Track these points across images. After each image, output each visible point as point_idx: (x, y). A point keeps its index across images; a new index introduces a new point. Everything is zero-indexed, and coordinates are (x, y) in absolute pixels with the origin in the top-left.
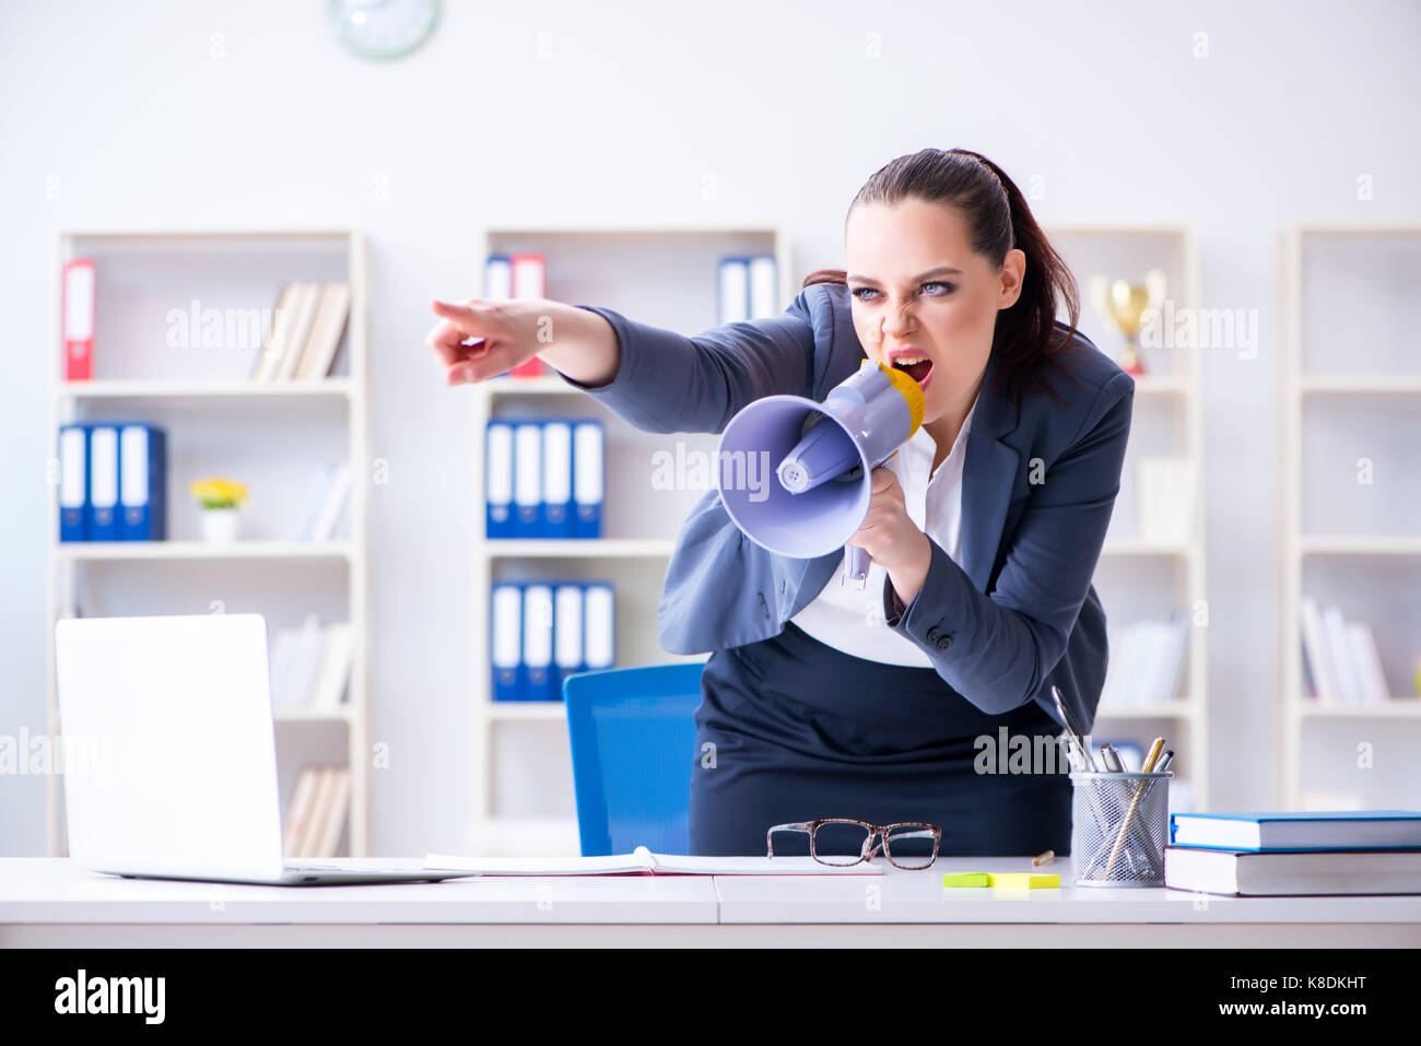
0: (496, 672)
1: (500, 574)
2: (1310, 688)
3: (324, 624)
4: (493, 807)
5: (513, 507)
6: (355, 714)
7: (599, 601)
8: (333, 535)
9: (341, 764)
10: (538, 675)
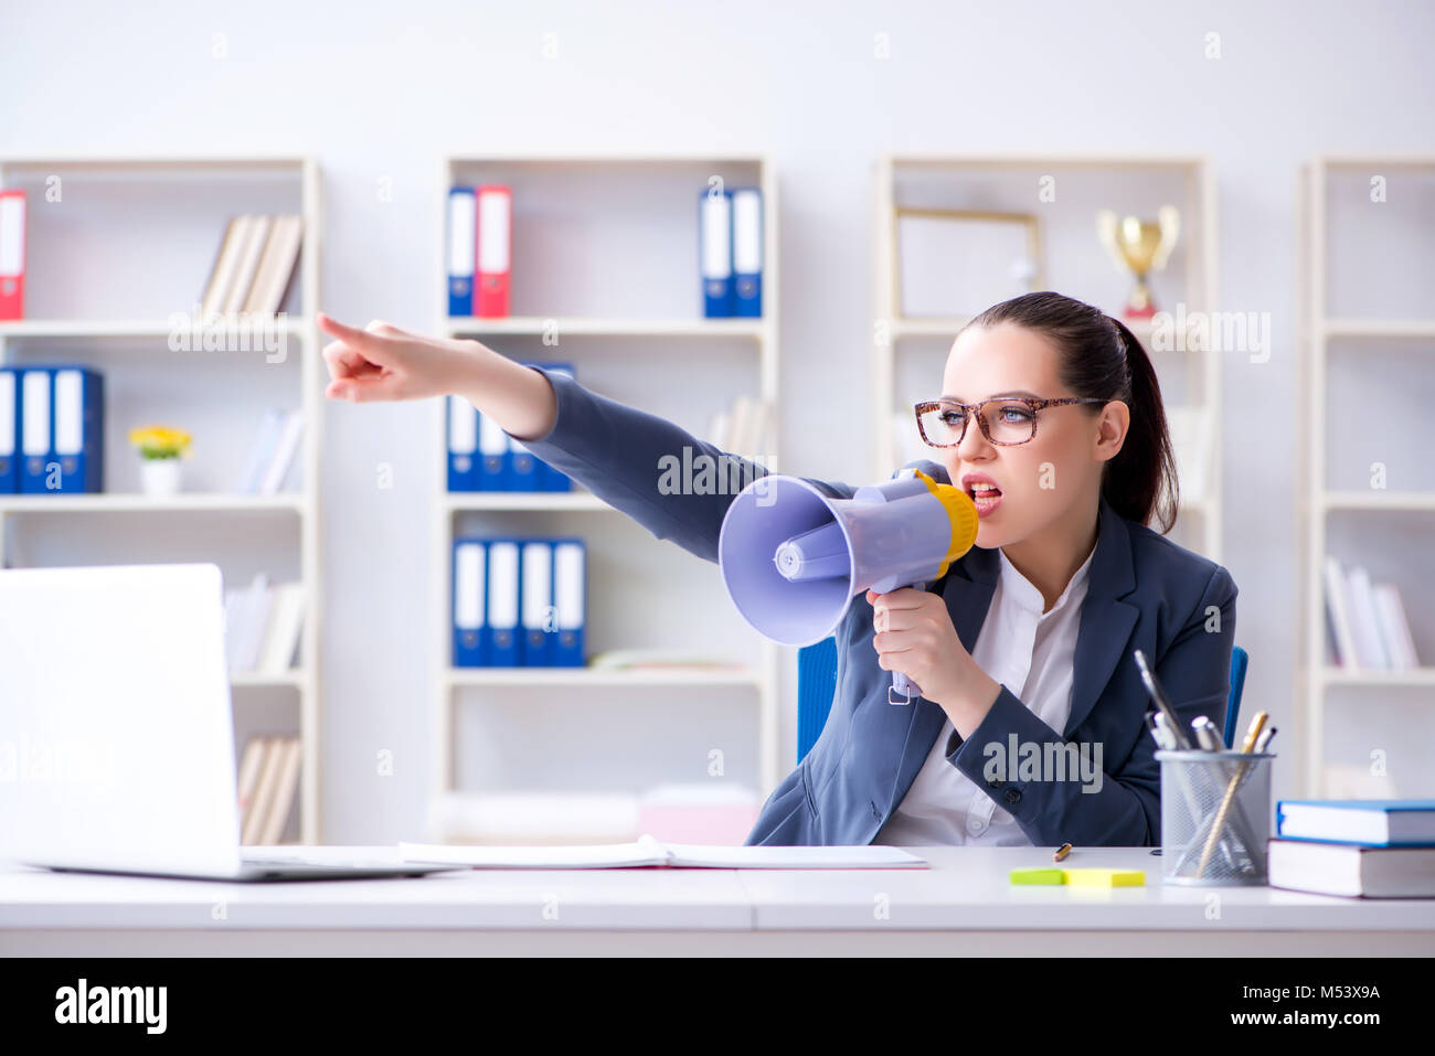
0: (457, 633)
1: (461, 529)
2: (1335, 655)
3: (271, 583)
4: (454, 781)
5: (476, 456)
6: (305, 679)
7: (570, 558)
8: (281, 488)
9: (292, 733)
10: (503, 638)
